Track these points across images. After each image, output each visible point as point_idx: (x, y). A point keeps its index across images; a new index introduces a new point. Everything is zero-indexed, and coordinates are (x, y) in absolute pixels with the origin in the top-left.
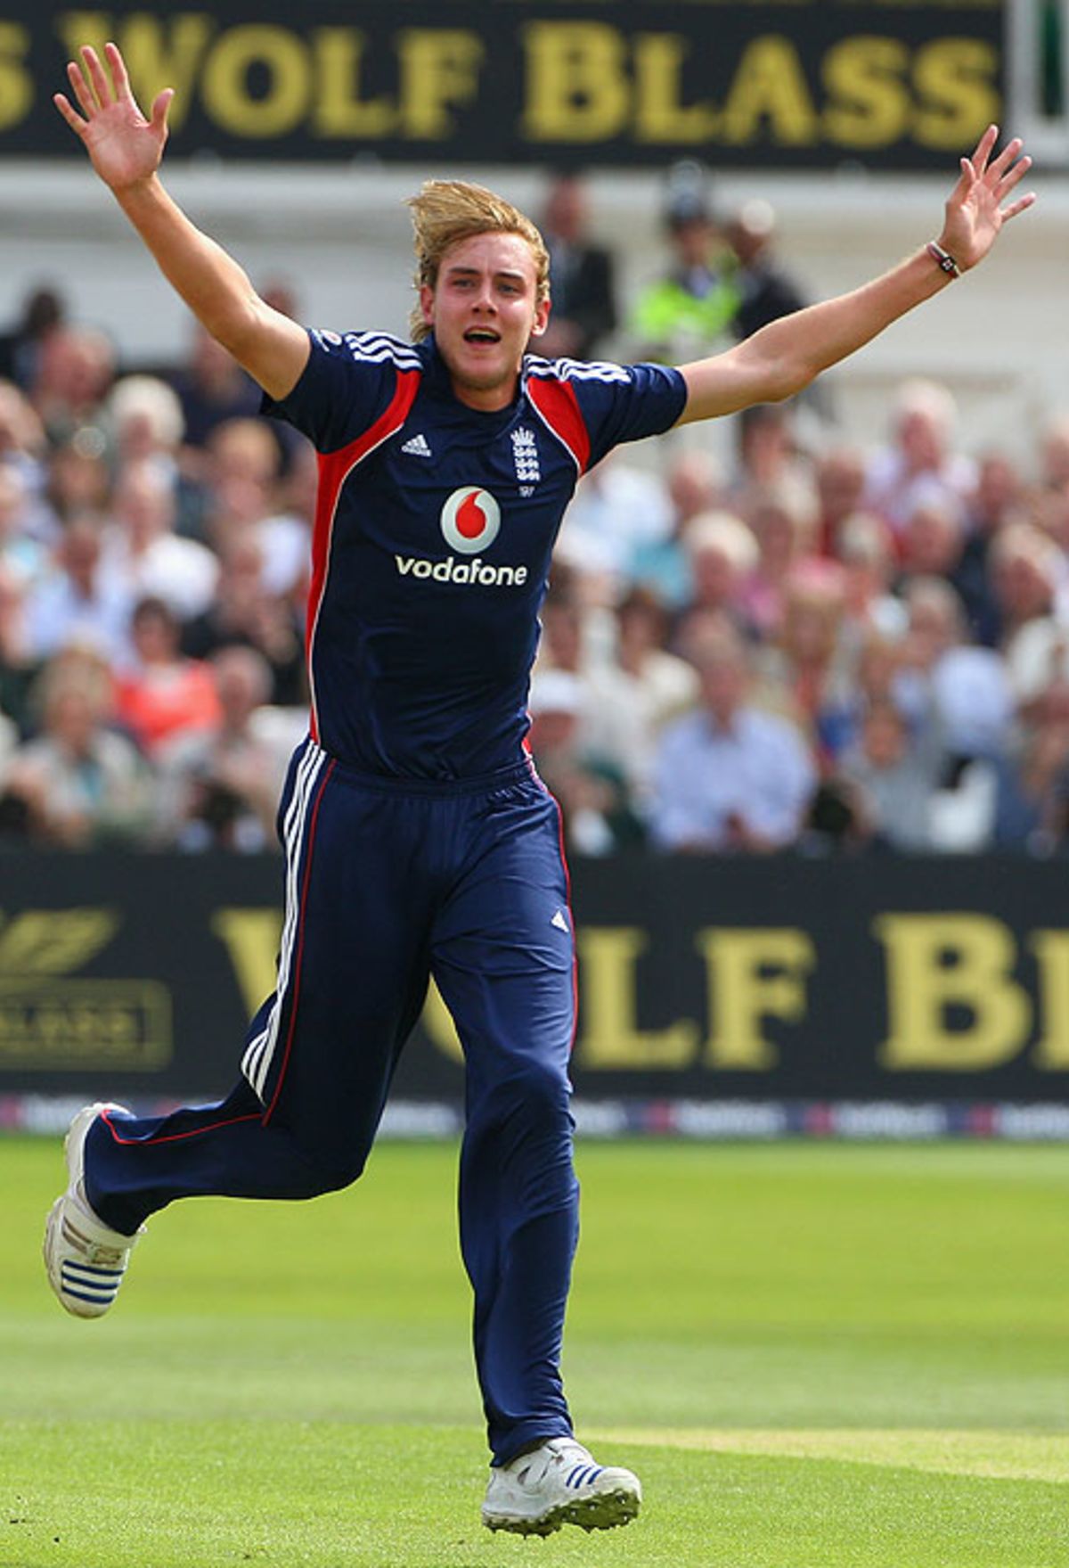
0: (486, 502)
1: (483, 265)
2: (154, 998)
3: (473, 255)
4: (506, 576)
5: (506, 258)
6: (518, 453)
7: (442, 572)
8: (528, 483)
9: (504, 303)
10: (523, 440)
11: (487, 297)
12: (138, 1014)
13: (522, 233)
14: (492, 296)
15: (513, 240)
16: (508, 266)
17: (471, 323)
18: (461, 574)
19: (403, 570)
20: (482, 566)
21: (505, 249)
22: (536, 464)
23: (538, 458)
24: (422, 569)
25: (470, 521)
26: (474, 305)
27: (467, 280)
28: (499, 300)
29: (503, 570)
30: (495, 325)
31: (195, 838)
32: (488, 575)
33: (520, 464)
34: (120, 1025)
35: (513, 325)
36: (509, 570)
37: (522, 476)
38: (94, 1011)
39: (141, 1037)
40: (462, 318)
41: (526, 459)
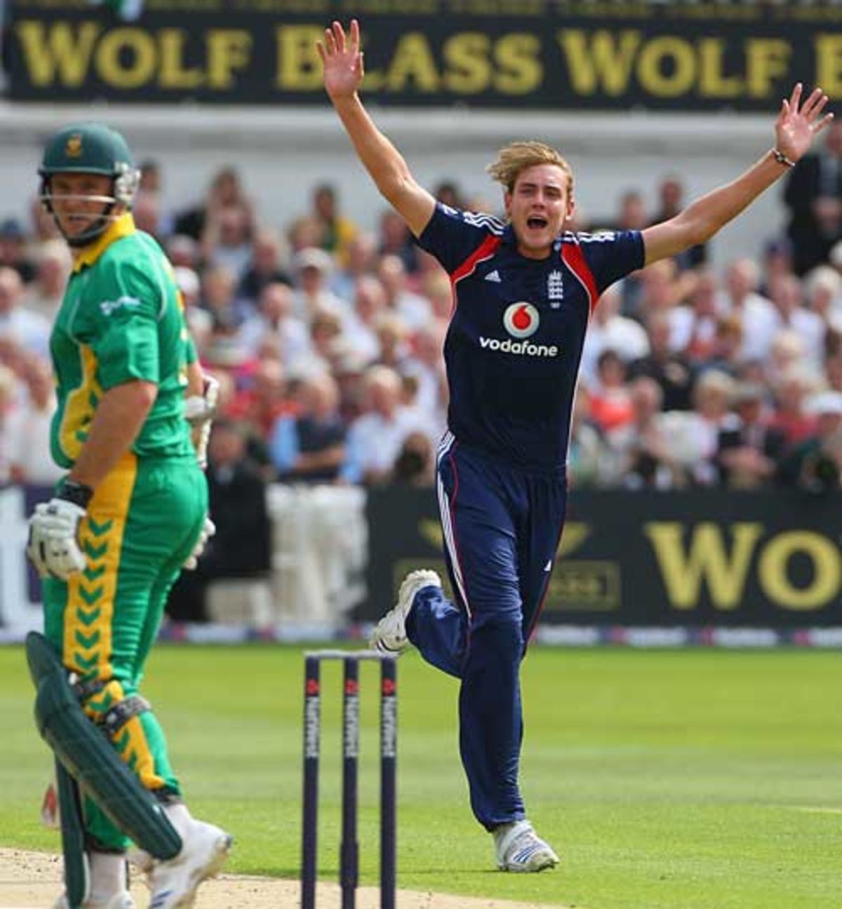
0: (531, 311)
1: (539, 182)
2: (611, 571)
3: (533, 176)
4: (543, 351)
5: (551, 178)
6: (551, 284)
7: (505, 347)
8: (555, 301)
9: (550, 202)
10: (555, 277)
11: (540, 198)
12: (603, 580)
13: (559, 165)
14: (544, 198)
15: (554, 168)
16: (552, 182)
17: (532, 213)
18: (516, 348)
19: (484, 344)
20: (529, 345)
21: (551, 173)
22: (561, 290)
23: (564, 287)
24: (495, 345)
25: (522, 320)
26: (533, 203)
27: (530, 189)
28: (547, 201)
29: (541, 348)
30: (544, 214)
31: (634, 483)
32: (532, 350)
33: (552, 290)
34: (593, 586)
35: (554, 214)
36: (545, 348)
37: (552, 297)
38: (578, 578)
39: (604, 592)
40: (527, 210)
41: (555, 287)
